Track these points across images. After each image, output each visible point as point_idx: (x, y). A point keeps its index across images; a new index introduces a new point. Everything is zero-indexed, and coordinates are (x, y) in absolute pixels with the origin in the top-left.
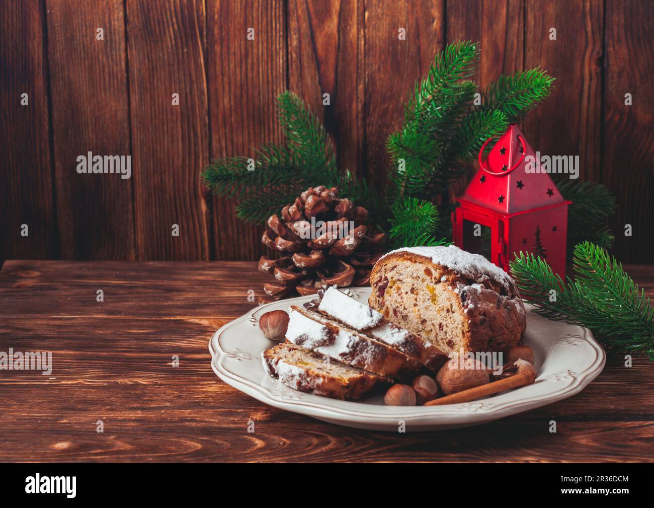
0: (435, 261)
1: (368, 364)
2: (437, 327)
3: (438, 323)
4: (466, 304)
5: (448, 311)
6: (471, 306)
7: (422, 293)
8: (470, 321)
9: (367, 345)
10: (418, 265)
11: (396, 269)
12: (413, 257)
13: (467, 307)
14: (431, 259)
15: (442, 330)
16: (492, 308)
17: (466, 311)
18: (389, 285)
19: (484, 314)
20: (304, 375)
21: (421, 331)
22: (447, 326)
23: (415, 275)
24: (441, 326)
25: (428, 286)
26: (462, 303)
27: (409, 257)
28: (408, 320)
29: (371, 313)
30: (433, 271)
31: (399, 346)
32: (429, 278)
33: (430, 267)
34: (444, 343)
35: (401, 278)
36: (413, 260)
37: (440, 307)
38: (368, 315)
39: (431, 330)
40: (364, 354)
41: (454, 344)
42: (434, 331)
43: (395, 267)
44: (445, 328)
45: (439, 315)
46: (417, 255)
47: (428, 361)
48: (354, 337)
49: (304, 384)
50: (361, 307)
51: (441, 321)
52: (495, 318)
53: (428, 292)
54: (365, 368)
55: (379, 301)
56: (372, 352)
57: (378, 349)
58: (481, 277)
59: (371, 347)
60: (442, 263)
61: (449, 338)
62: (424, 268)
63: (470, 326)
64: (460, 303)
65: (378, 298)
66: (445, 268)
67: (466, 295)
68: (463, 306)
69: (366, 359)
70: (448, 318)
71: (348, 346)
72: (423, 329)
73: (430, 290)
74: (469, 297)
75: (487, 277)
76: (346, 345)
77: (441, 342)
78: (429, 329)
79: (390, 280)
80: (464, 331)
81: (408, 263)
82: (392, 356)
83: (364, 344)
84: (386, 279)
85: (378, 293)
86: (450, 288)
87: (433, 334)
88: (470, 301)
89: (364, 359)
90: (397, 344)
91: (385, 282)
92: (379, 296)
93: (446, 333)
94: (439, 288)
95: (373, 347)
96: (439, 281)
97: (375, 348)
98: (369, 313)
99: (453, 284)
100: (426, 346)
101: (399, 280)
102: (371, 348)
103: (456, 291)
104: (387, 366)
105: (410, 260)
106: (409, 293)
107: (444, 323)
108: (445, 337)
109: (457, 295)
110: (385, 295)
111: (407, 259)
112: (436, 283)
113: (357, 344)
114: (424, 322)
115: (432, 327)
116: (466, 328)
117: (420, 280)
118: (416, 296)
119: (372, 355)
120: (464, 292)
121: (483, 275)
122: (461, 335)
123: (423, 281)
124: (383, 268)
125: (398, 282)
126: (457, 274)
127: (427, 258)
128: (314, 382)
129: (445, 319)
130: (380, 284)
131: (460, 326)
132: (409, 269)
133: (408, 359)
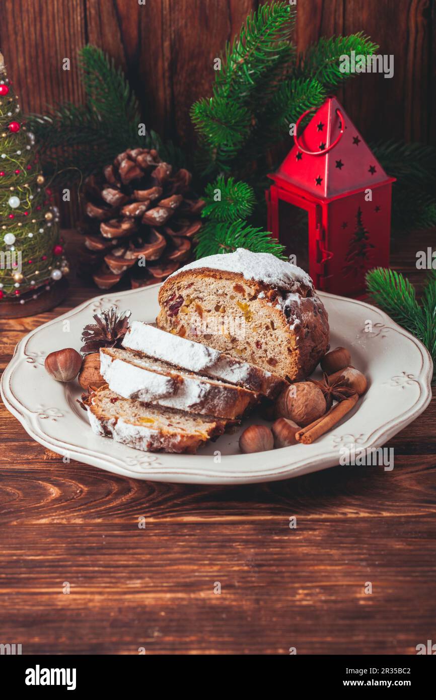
0: (247, 276)
1: (219, 410)
2: (254, 345)
3: (255, 340)
4: (291, 320)
5: (267, 328)
6: (297, 321)
7: (231, 311)
8: (298, 338)
9: (219, 392)
10: (224, 282)
11: (193, 287)
12: (217, 274)
13: (292, 323)
14: (242, 275)
15: (261, 348)
16: (311, 317)
17: (292, 327)
18: (184, 303)
19: (307, 327)
20: (157, 436)
21: (230, 350)
22: (266, 344)
23: (220, 292)
24: (258, 344)
25: (239, 304)
26: (286, 320)
27: (212, 274)
28: (212, 339)
29: (208, 351)
30: (245, 287)
31: (243, 383)
32: (240, 295)
33: (241, 283)
34: (263, 361)
35: (201, 295)
36: (218, 277)
37: (256, 325)
38: (206, 355)
39: (245, 349)
40: (216, 401)
41: (277, 362)
42: (249, 349)
43: (192, 284)
44: (264, 346)
45: (255, 333)
46: (223, 272)
48: (203, 385)
49: (155, 445)
51: (259, 339)
52: (315, 327)
53: (240, 310)
54: (216, 415)
55: (171, 321)
56: (224, 398)
57: (231, 393)
58: (293, 285)
59: (223, 392)
60: (257, 279)
61: (270, 356)
62: (234, 284)
63: (298, 343)
64: (284, 320)
65: (169, 318)
66: (261, 283)
67: (290, 310)
68: (288, 322)
69: (218, 406)
70: (268, 335)
71: (199, 397)
72: (233, 348)
73: (242, 308)
74: (294, 311)
75: (299, 284)
76: (197, 395)
77: (258, 360)
78: (243, 347)
79: (185, 298)
80: (291, 348)
81: (212, 280)
82: (242, 396)
83: (216, 391)
84: (180, 297)
85: (169, 312)
86: (270, 304)
87: (248, 352)
88: (295, 316)
89: (215, 407)
90: (242, 382)
91: (178, 300)
92: (171, 315)
93: (266, 351)
94: (255, 305)
95: (226, 392)
96: (255, 298)
97: (228, 393)
99: (273, 299)
101: (198, 298)
102: (223, 394)
103: (278, 307)
104: (237, 408)
105: (214, 276)
106: (213, 311)
107: (263, 341)
108: (265, 355)
109: (280, 311)
110: (180, 314)
111: (209, 276)
112: (251, 300)
113: (209, 392)
114: (234, 340)
115: (246, 345)
116: (293, 344)
117: (228, 297)
118: (222, 314)
119: (224, 400)
120: (287, 307)
121: (295, 282)
122: (287, 353)
123: (232, 298)
124: (175, 286)
125: (197, 300)
126: (275, 288)
127: (236, 274)
128: (169, 442)
129: (263, 337)
130: (172, 303)
131: (285, 343)
132: (212, 286)
133: (255, 396)
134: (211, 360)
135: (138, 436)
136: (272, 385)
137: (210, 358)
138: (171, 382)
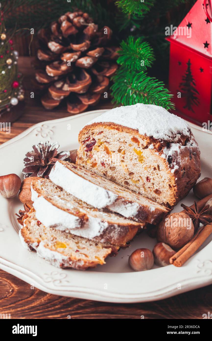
0: (141, 132)
1: (114, 240)
2: (145, 180)
3: (146, 176)
4: (172, 166)
5: (155, 169)
6: (176, 167)
7: (129, 154)
8: (176, 179)
9: (115, 228)
10: (124, 134)
11: (102, 134)
12: (120, 128)
13: (172, 168)
14: (137, 131)
15: (150, 181)
16: (188, 161)
17: (173, 171)
18: (96, 144)
19: (184, 169)
20: (67, 260)
21: (128, 179)
22: (154, 179)
23: (122, 140)
24: (148, 179)
25: (135, 150)
26: (169, 166)
27: (116, 127)
28: (115, 170)
29: (108, 194)
30: (140, 140)
31: (134, 218)
32: (135, 144)
33: (137, 136)
34: (151, 191)
35: (108, 140)
36: (121, 130)
37: (147, 166)
38: (106, 197)
39: (139, 180)
40: (112, 234)
41: (161, 193)
42: (141, 181)
43: (102, 132)
44: (152, 181)
45: (146, 171)
46: (124, 127)
47: (152, 220)
48: (103, 223)
49: (66, 265)
50: (97, 189)
51: (149, 176)
52: (190, 168)
53: (135, 154)
54: (112, 242)
55: (87, 154)
56: (118, 232)
57: (123, 229)
58: (175, 137)
59: (117, 229)
60: (148, 135)
61: (156, 188)
62: (132, 137)
63: (176, 182)
64: (167, 166)
65: (86, 152)
66: (151, 138)
67: (172, 159)
68: (170, 167)
69: (113, 237)
70: (155, 174)
71: (99, 232)
72: (130, 178)
73: (137, 153)
74: (174, 160)
75: (179, 135)
76: (98, 231)
77: (147, 189)
78: (137, 179)
79: (97, 141)
80: (171, 185)
81: (116, 131)
82: (132, 229)
83: (112, 228)
84: (94, 139)
85: (86, 149)
86: (157, 153)
87: (141, 183)
88: (175, 163)
89: (111, 238)
90: (132, 217)
91: (92, 141)
92: (87, 151)
93: (153, 184)
94: (146, 153)
95: (119, 228)
96: (147, 147)
97: (121, 229)
98: (107, 196)
99: (160, 150)
100: (151, 211)
101: (106, 142)
102: (118, 230)
103: (163, 156)
104: (128, 237)
105: (118, 129)
106: (117, 152)
107: (151, 177)
108: (152, 187)
109: (165, 159)
110: (93, 151)
111: (114, 128)
112: (144, 148)
113: (107, 229)
114: (131, 174)
115: (139, 178)
116: (173, 183)
117: (127, 144)
118: (123, 155)
119: (118, 234)
120: (169, 156)
121: (177, 135)
122: (168, 187)
123: (130, 145)
124: (90, 132)
125: (105, 143)
126: (161, 141)
127: (134, 130)
128: (76, 264)
129: (152, 174)
130: (87, 143)
131: (167, 181)
132: (116, 136)
133: (142, 227)
134: (110, 201)
135: (53, 259)
136: (155, 215)
137: (109, 199)
138: (79, 220)
